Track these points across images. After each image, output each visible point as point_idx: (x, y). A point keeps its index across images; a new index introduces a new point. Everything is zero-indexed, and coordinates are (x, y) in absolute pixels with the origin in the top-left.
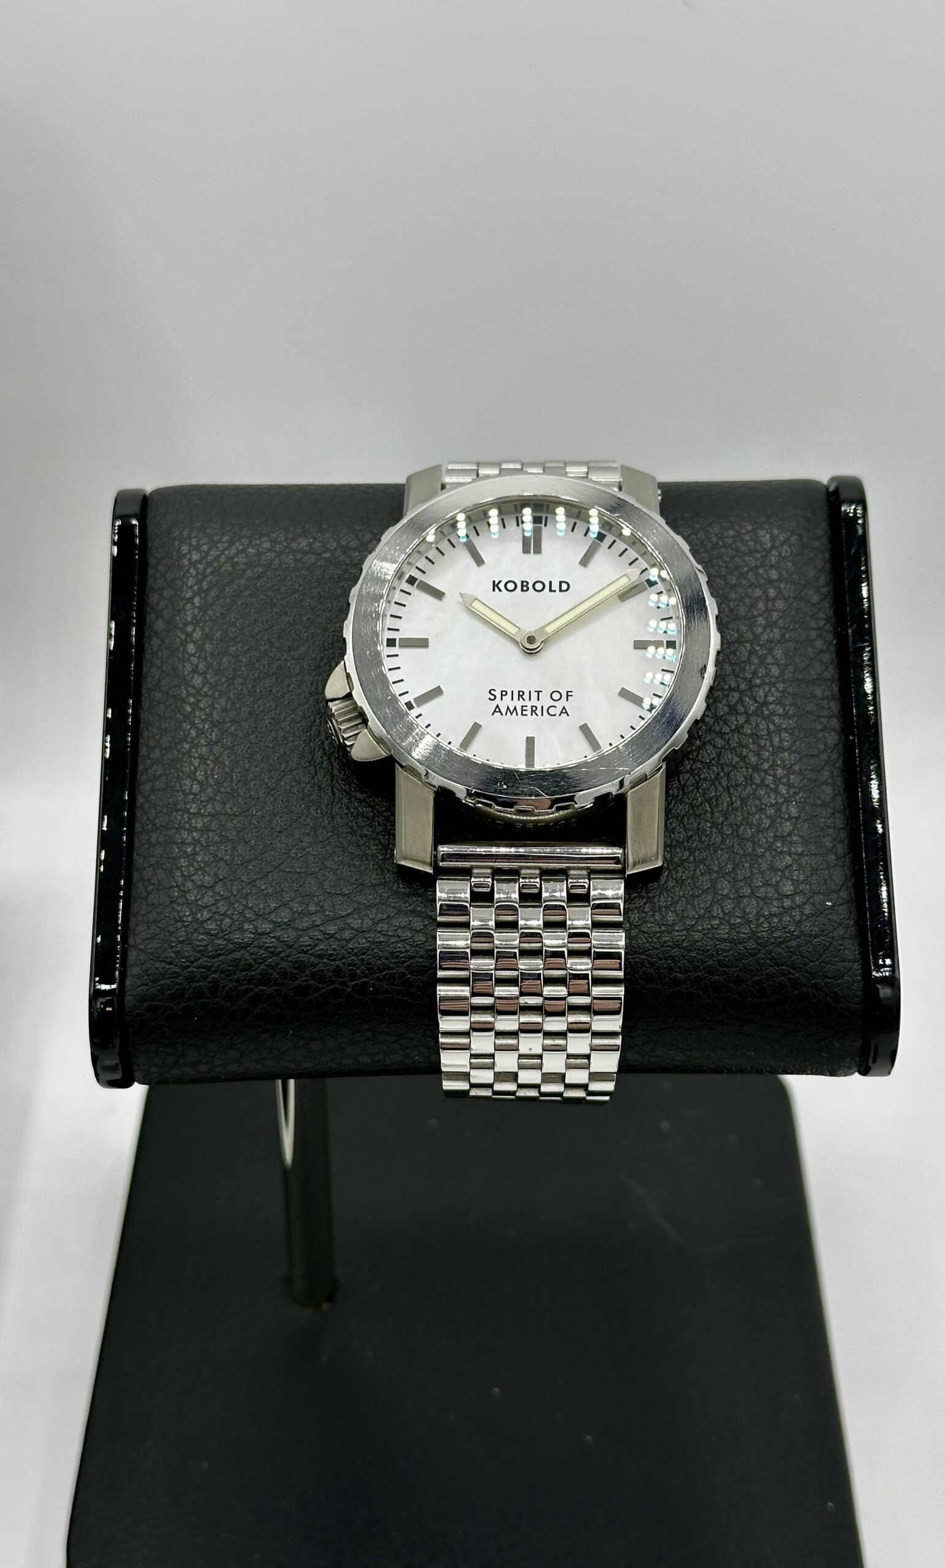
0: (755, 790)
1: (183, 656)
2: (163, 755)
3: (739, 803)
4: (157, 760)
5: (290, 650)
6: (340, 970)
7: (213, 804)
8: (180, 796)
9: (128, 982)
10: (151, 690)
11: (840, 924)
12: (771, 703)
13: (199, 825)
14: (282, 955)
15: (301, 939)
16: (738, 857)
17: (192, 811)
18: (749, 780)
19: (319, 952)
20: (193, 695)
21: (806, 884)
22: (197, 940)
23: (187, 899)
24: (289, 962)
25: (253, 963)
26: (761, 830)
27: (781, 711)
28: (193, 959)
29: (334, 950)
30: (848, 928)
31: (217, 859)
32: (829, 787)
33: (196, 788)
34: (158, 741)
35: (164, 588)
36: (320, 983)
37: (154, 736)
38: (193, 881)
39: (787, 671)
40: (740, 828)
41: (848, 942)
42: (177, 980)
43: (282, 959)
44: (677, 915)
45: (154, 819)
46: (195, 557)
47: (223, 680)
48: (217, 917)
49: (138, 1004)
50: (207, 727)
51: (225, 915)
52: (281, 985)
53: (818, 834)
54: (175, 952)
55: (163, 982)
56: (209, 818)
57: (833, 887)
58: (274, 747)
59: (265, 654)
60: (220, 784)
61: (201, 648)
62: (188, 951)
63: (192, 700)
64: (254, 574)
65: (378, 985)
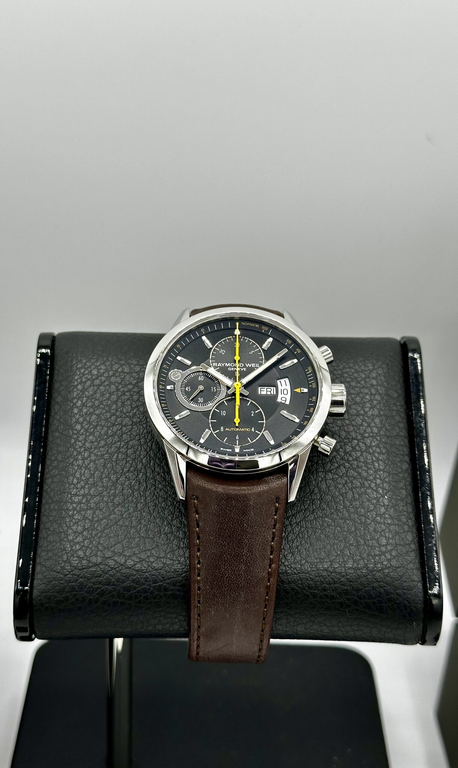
0: (365, 490)
1: (71, 415)
2: (58, 464)
3: (358, 496)
4: (56, 467)
5: (127, 412)
6: (148, 578)
7: (84, 489)
8: (67, 485)
9: (35, 582)
10: (54, 431)
11: (411, 562)
12: (373, 446)
13: (76, 500)
14: (117, 569)
15: (128, 561)
16: (357, 524)
17: (73, 493)
18: (362, 485)
19: (137, 568)
20: (76, 434)
21: (393, 540)
22: (74, 560)
23: (68, 539)
24: (121, 573)
25: (102, 573)
26: (368, 511)
27: (378, 451)
28: (70, 570)
29: (145, 567)
30: (415, 563)
31: (85, 518)
32: (404, 491)
33: (75, 481)
34: (56, 457)
35: (62, 381)
36: (137, 584)
37: (54, 455)
38: (72, 529)
39: (381, 431)
40: (358, 509)
41: (415, 571)
42: (61, 582)
43: (117, 571)
44: (325, 554)
45: (53, 497)
46: (80, 365)
47: (92, 426)
48: (84, 548)
49: (40, 594)
50: (82, 450)
51: (88, 547)
52: (116, 585)
53: (398, 514)
54: (61, 567)
55: (54, 582)
56: (81, 497)
57: (407, 542)
58: (116, 460)
59: (114, 414)
60: (88, 479)
61: (81, 410)
62: (68, 566)
63: (75, 436)
64: (109, 374)
65: (167, 586)
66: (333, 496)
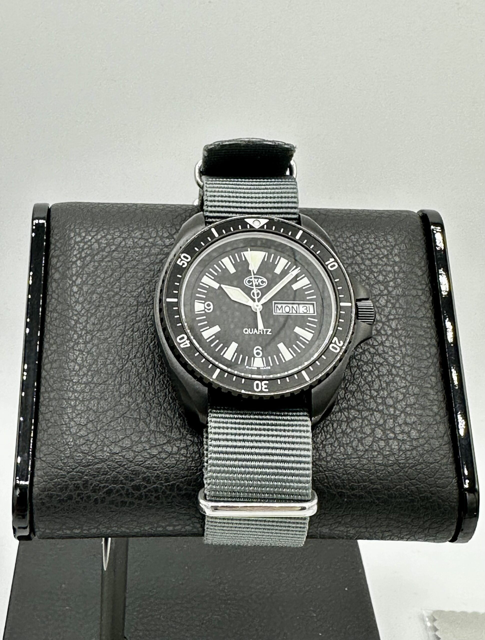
0: (394, 378)
1: (70, 293)
2: (58, 348)
3: (385, 385)
4: (54, 351)
5: (131, 292)
6: (159, 476)
7: (87, 377)
8: (67, 372)
9: (35, 479)
10: (52, 311)
11: (445, 456)
12: (400, 329)
13: (79, 389)
14: (126, 466)
15: (137, 457)
16: (386, 416)
17: (74, 381)
18: (390, 373)
19: (147, 465)
20: (76, 315)
21: (425, 432)
22: (76, 456)
23: (71, 432)
24: (130, 470)
25: (109, 471)
26: (397, 401)
27: (405, 334)
28: (73, 467)
29: (156, 464)
30: (449, 458)
31: (88, 409)
32: (433, 378)
33: (77, 367)
34: (55, 340)
35: (60, 255)
36: (147, 483)
37: (53, 337)
38: (75, 421)
39: (407, 312)
40: (386, 399)
41: (450, 467)
42: (63, 479)
43: (126, 469)
44: (353, 449)
45: (53, 385)
46: (78, 239)
47: (93, 307)
48: (88, 443)
49: (41, 493)
50: (83, 333)
51: (93, 441)
52: (125, 484)
53: (428, 404)
54: (63, 463)
55: (56, 480)
56: (84, 385)
57: (440, 435)
58: (121, 345)
59: (117, 293)
60: (90, 365)
61: (81, 289)
62: (71, 463)
63: (75, 318)
64: (111, 249)
65: (181, 485)
66: (358, 385)
